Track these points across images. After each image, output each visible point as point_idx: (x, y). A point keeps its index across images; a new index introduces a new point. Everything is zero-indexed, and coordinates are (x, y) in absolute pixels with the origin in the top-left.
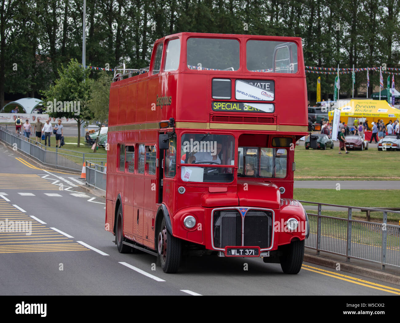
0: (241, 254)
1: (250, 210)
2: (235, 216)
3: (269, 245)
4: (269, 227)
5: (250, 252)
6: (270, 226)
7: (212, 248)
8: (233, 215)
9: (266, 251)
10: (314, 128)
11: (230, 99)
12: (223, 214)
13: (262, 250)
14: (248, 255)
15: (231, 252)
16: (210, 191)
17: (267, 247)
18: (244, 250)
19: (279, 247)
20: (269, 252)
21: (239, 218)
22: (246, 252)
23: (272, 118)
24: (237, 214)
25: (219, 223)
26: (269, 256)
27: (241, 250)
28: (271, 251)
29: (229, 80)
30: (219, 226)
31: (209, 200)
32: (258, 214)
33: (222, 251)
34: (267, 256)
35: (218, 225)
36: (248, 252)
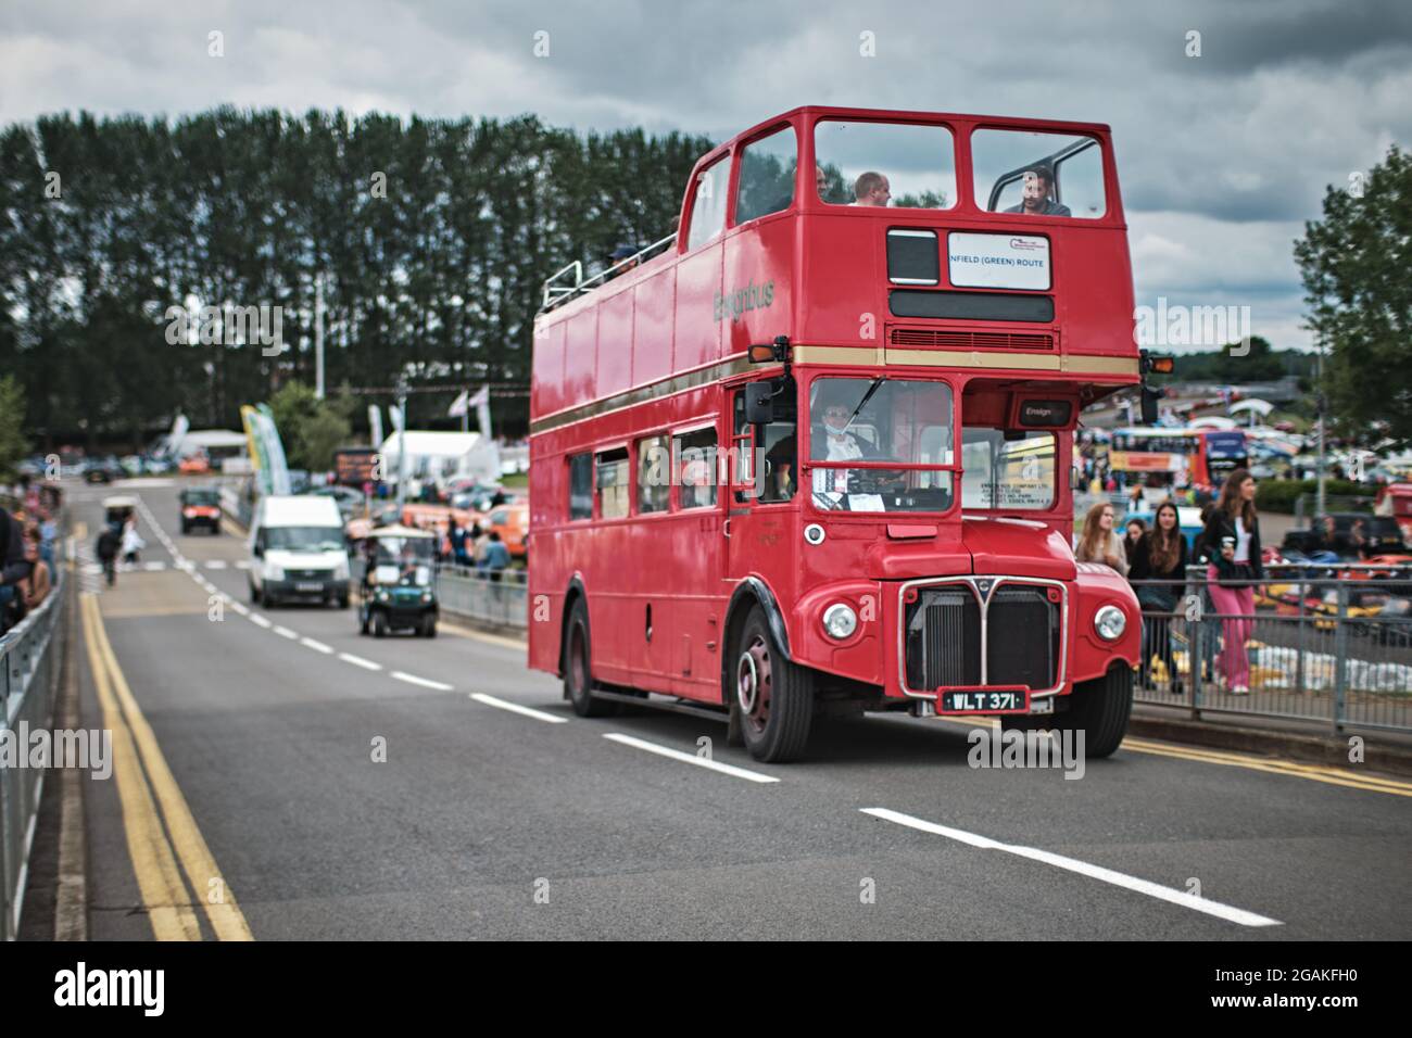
0: (980, 706)
1: (1002, 586)
2: (960, 602)
3: (1051, 682)
4: (1050, 633)
5: (1002, 700)
6: (1053, 630)
7: (903, 692)
8: (956, 600)
9: (1046, 698)
10: (1154, 366)
11: (936, 285)
12: (928, 599)
13: (1034, 695)
14: (999, 709)
15: (952, 702)
16: (891, 534)
17: (1046, 687)
18: (988, 693)
19: (1075, 686)
20: (1051, 700)
21: (972, 608)
22: (992, 701)
23: (1049, 337)
24: (965, 597)
25: (919, 621)
26: (1051, 710)
27: (980, 697)
28: (1057, 697)
29: (930, 235)
30: (919, 633)
31: (889, 562)
32: (1023, 595)
33: (928, 701)
34: (1046, 711)
35: (917, 629)
36: (997, 700)
